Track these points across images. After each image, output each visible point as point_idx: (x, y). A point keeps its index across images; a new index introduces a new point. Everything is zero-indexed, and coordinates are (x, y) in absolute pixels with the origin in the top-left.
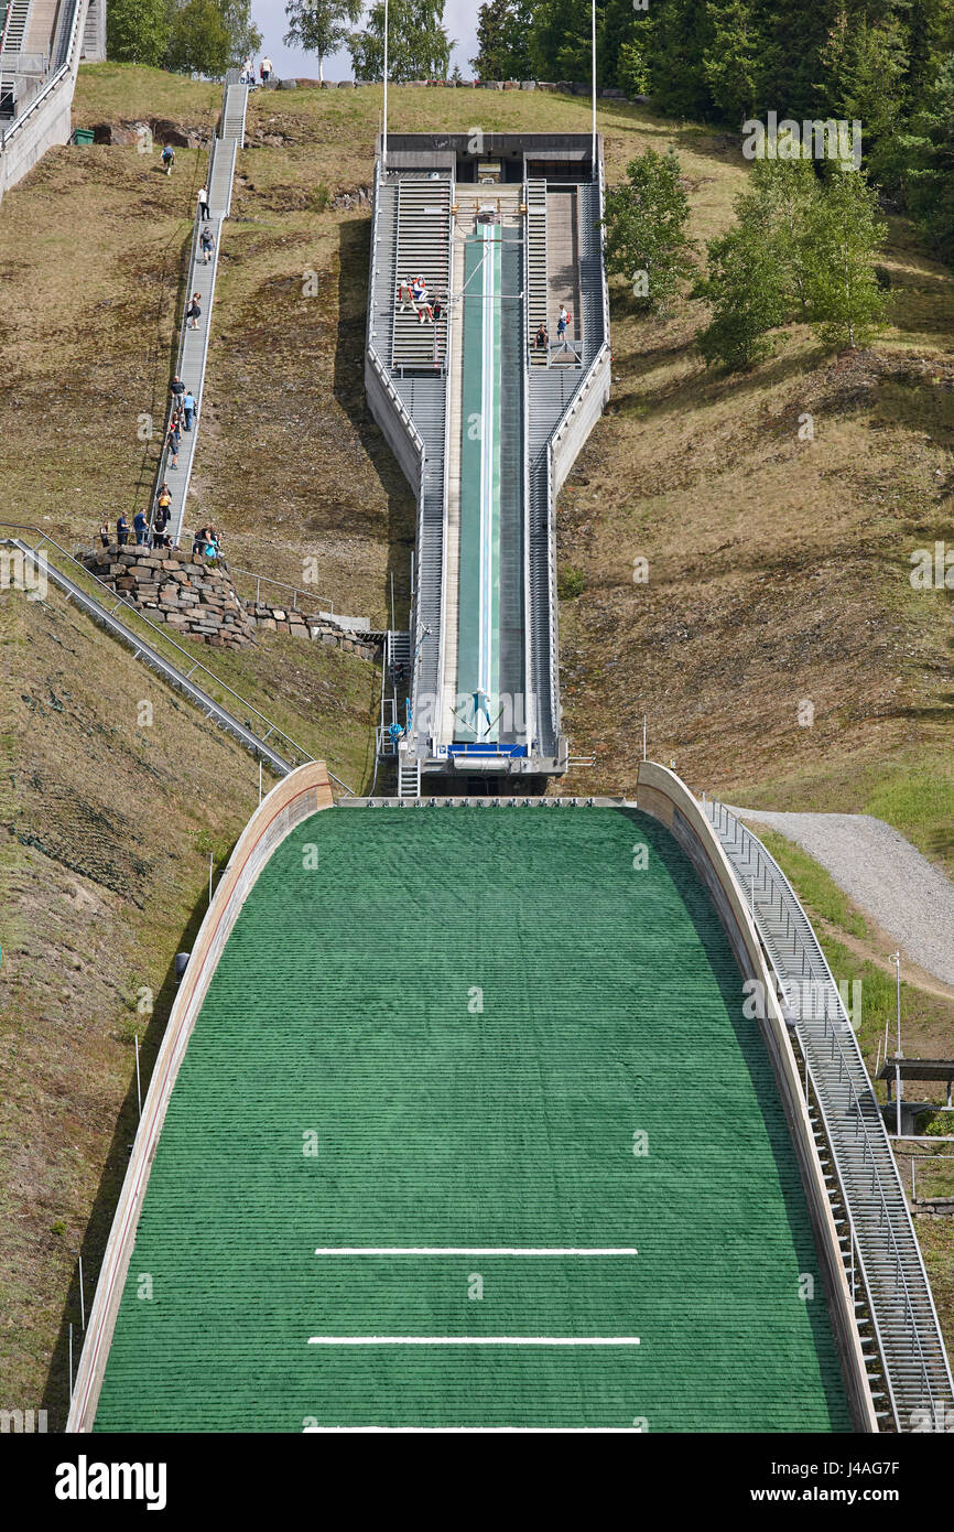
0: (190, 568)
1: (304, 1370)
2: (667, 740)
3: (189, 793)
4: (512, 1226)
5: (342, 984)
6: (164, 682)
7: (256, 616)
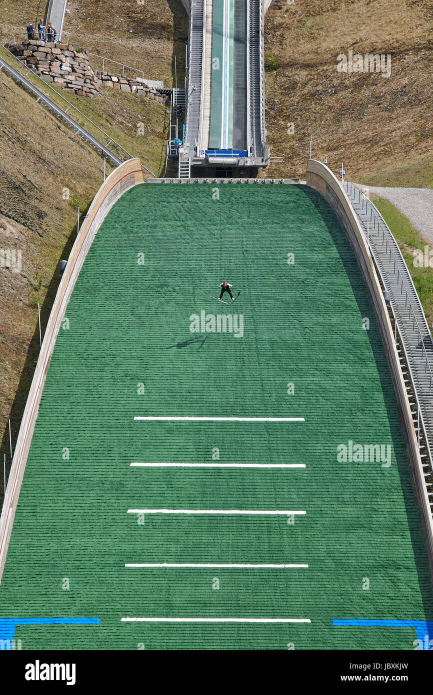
0: (66, 53)
1: (128, 479)
2: (322, 148)
3: (67, 175)
4: (238, 405)
5: (149, 277)
6: (53, 114)
7: (102, 79)
